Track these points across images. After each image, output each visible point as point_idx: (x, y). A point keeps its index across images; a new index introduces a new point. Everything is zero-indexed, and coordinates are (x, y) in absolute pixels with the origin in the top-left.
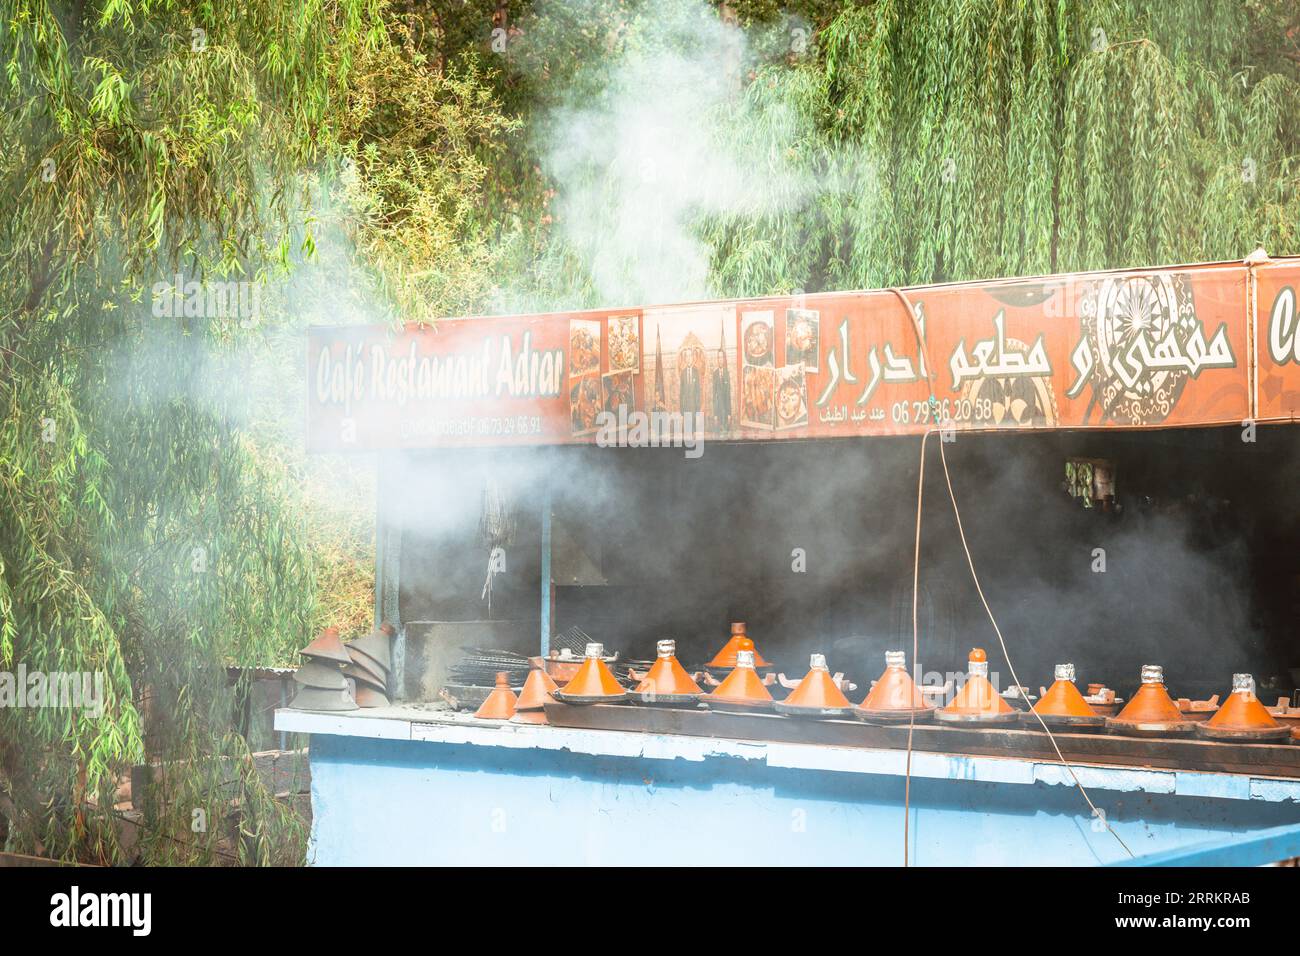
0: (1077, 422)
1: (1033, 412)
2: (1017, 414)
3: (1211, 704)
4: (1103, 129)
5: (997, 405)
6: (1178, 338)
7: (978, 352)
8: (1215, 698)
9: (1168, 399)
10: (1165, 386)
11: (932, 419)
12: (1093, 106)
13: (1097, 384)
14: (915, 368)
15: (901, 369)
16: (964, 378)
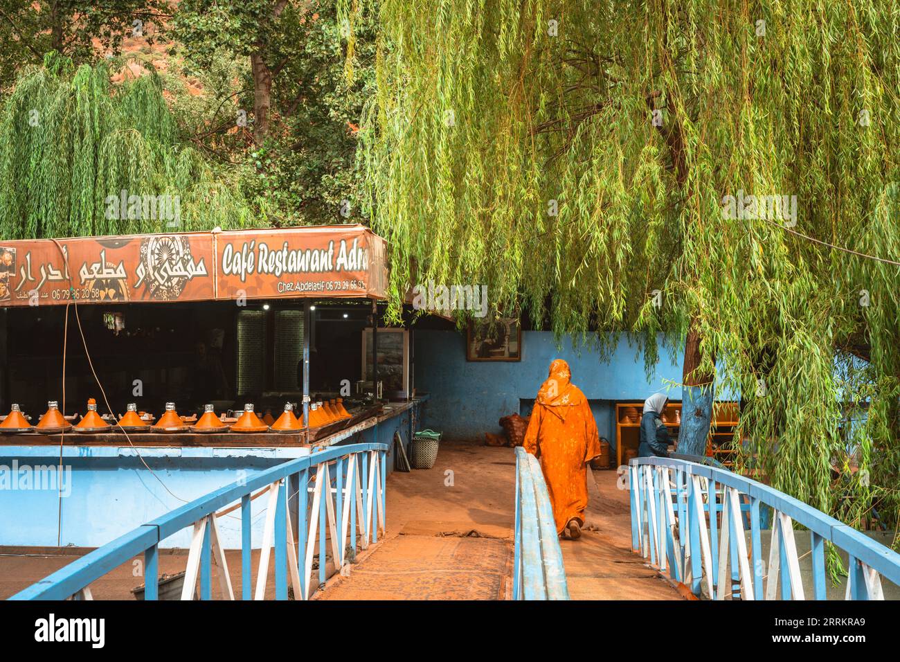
0: (138, 299)
1: (118, 294)
2: (111, 295)
3: (193, 418)
4: (116, 168)
5: (102, 291)
6: (183, 264)
7: (93, 268)
8: (195, 415)
9: (179, 289)
10: (177, 284)
11: (72, 297)
12: (111, 157)
13: (148, 282)
14: (63, 275)
15: (56, 275)
16: (86, 280)
